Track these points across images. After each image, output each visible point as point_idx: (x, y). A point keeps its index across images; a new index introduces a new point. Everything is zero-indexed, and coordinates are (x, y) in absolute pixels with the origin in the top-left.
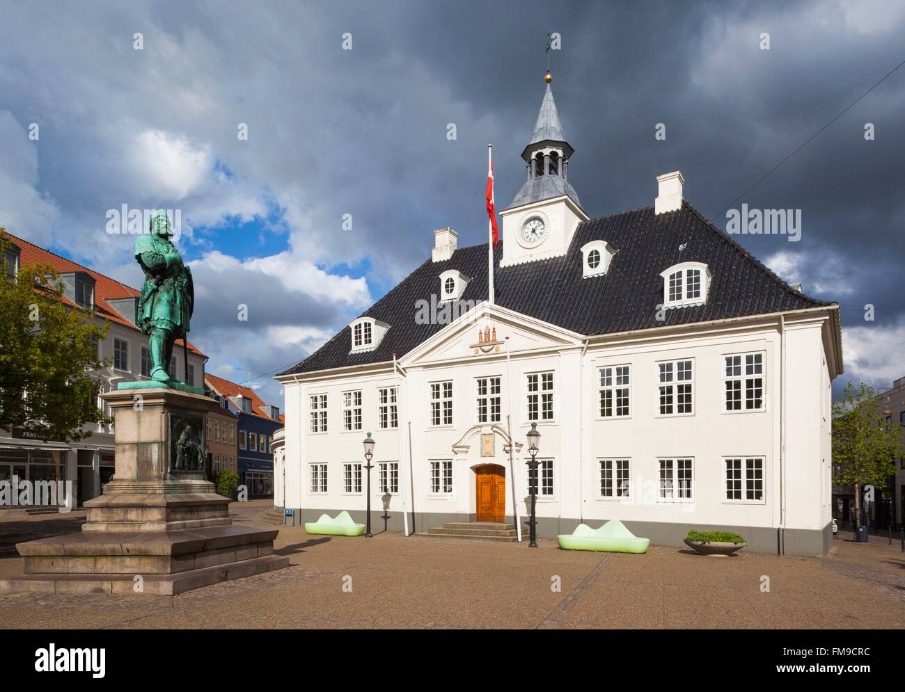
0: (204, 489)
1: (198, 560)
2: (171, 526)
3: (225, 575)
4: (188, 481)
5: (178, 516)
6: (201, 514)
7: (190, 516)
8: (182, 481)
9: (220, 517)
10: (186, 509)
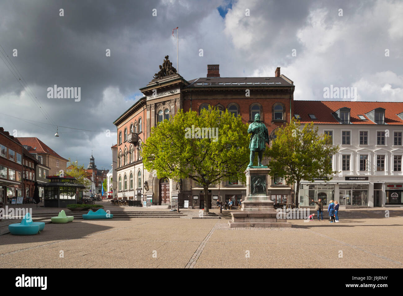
0: (264, 199)
1: (245, 220)
2: (245, 209)
3: (254, 226)
4: (258, 196)
5: (249, 207)
6: (260, 207)
7: (254, 207)
8: (256, 196)
9: (269, 208)
10: (253, 205)
